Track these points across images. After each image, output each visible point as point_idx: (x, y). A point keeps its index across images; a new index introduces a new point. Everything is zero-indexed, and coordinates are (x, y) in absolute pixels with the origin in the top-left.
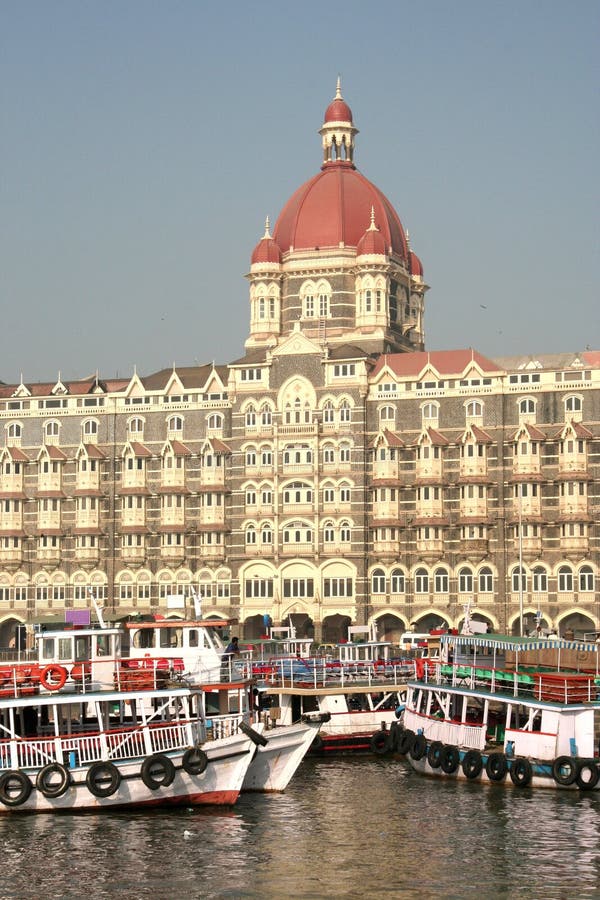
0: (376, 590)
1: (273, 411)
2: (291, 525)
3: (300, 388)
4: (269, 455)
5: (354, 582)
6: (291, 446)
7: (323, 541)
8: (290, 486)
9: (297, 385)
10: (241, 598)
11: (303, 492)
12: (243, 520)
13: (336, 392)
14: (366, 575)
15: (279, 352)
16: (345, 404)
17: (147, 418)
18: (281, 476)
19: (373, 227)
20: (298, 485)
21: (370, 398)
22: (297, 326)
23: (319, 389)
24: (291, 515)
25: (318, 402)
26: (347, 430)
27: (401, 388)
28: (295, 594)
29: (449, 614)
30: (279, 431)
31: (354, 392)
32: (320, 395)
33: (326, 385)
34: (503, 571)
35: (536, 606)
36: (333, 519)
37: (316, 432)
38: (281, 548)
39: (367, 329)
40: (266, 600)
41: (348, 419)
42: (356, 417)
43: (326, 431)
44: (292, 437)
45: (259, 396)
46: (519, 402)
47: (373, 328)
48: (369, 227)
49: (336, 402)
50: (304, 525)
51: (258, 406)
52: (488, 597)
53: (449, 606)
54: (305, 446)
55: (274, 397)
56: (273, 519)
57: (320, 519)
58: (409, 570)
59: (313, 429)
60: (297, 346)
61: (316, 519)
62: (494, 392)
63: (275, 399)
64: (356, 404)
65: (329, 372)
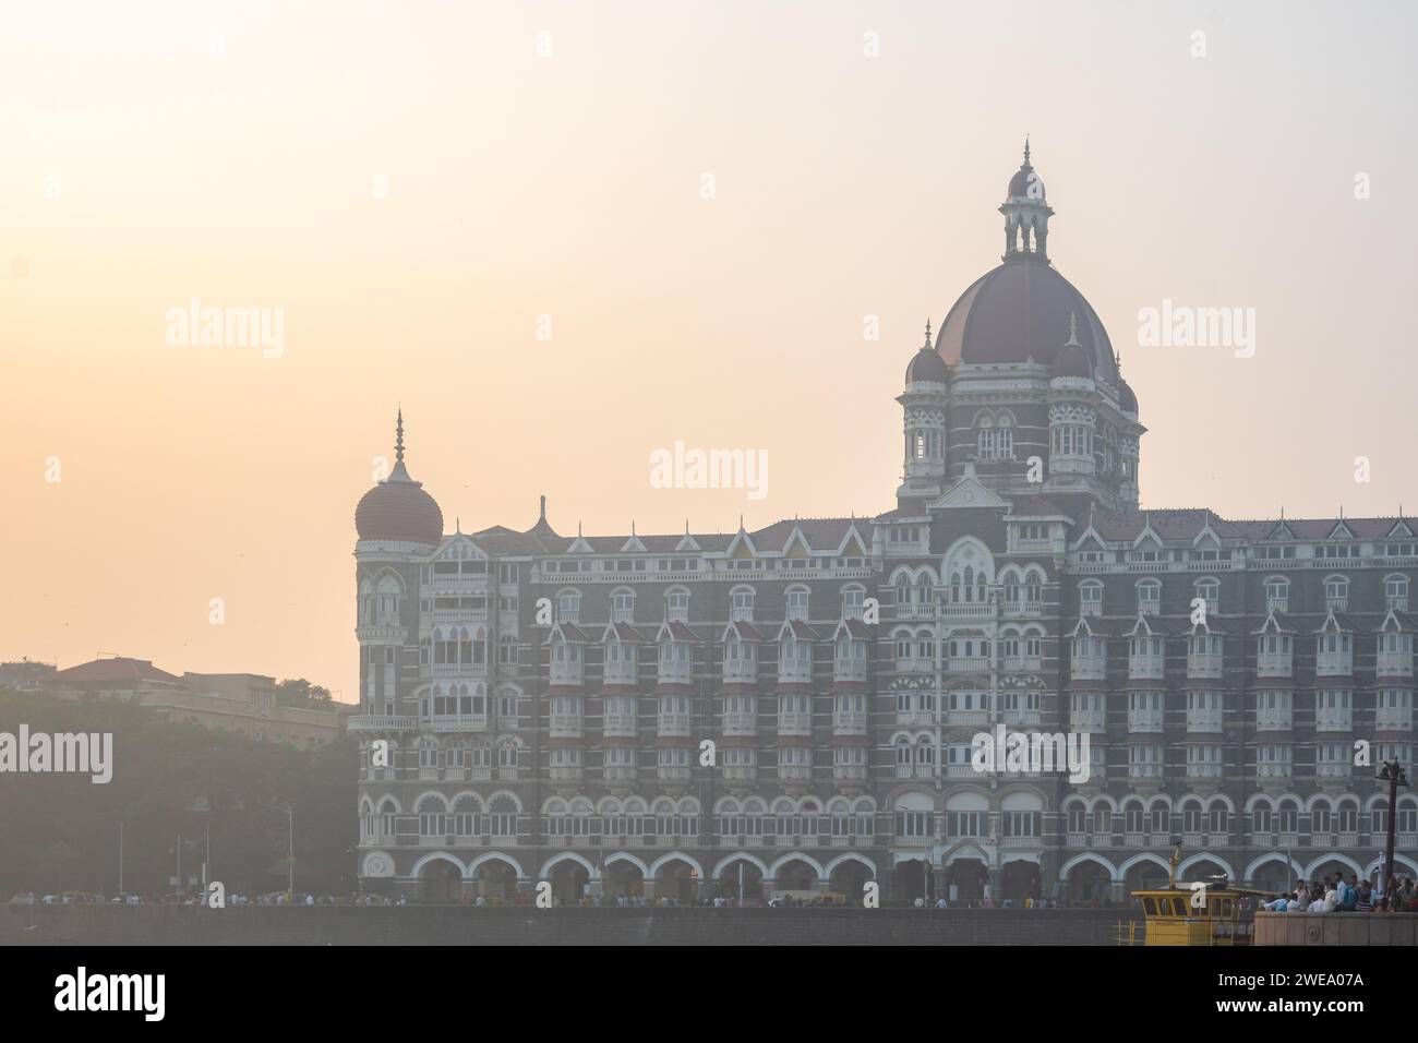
0: (1073, 829)
1: (935, 584)
2: (959, 740)
3: (972, 554)
4: (929, 644)
6: (959, 634)
8: (957, 687)
9: (969, 550)
11: (976, 697)
12: (893, 731)
13: (1022, 561)
14: (1058, 808)
15: (943, 504)
16: (1033, 576)
18: (946, 672)
19: (1073, 341)
20: (968, 685)
21: (1068, 571)
22: (969, 471)
23: (999, 555)
25: (997, 573)
26: (1037, 614)
27: (1110, 558)
28: (964, 832)
30: (944, 611)
31: (1046, 562)
32: (999, 564)
33: (1008, 552)
34: (1240, 805)
35: (1284, 852)
37: (994, 613)
38: (944, 771)
39: (1065, 479)
40: (924, 840)
41: (1037, 598)
42: (1048, 596)
43: (1007, 614)
44: (960, 621)
45: (914, 563)
47: (1070, 478)
48: (1068, 341)
49: (1022, 576)
51: (914, 576)
52: (1220, 840)
54: (979, 633)
55: (936, 565)
56: (933, 731)
58: (1118, 803)
59: (989, 611)
60: (968, 496)
62: (1234, 568)
63: (937, 567)
64: (1050, 578)
65: (1012, 535)
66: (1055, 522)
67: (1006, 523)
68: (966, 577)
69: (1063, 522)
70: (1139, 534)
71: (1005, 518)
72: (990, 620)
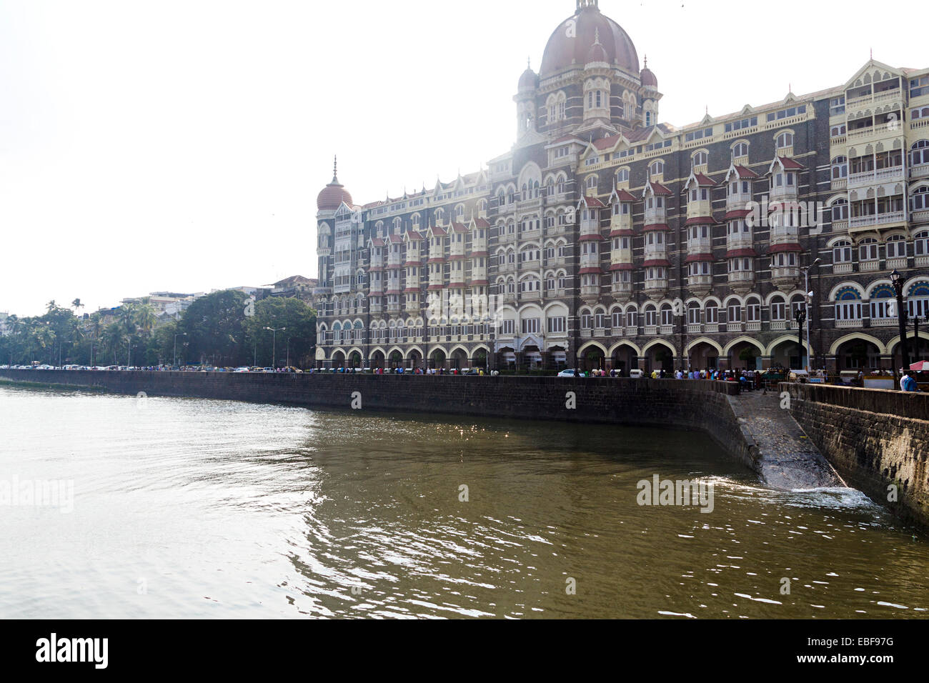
1: (515, 192)
2: (526, 278)
3: (532, 171)
4: (513, 225)
5: (567, 320)
6: (526, 218)
7: (547, 289)
8: (525, 248)
9: (530, 169)
10: (496, 335)
11: (534, 252)
13: (555, 171)
14: (575, 314)
16: (561, 178)
17: (445, 209)
18: (520, 241)
19: (597, 42)
20: (531, 246)
21: (580, 172)
23: (544, 169)
24: (527, 270)
25: (543, 180)
26: (563, 200)
27: (602, 159)
28: (530, 331)
29: (637, 344)
32: (544, 174)
33: (549, 166)
36: (553, 271)
37: (542, 204)
38: (520, 296)
40: (512, 335)
41: (563, 191)
42: (569, 188)
43: (549, 202)
44: (526, 211)
46: (693, 156)
48: (594, 43)
49: (555, 179)
50: (535, 277)
52: (668, 330)
53: (637, 338)
54: (535, 216)
56: (514, 274)
57: (545, 271)
61: (541, 271)
62: (673, 150)
63: (516, 183)
64: (569, 178)
65: (551, 156)
66: (571, 144)
67: (547, 149)
68: (529, 186)
69: (574, 143)
70: (617, 140)
71: (546, 147)
72: (538, 208)
